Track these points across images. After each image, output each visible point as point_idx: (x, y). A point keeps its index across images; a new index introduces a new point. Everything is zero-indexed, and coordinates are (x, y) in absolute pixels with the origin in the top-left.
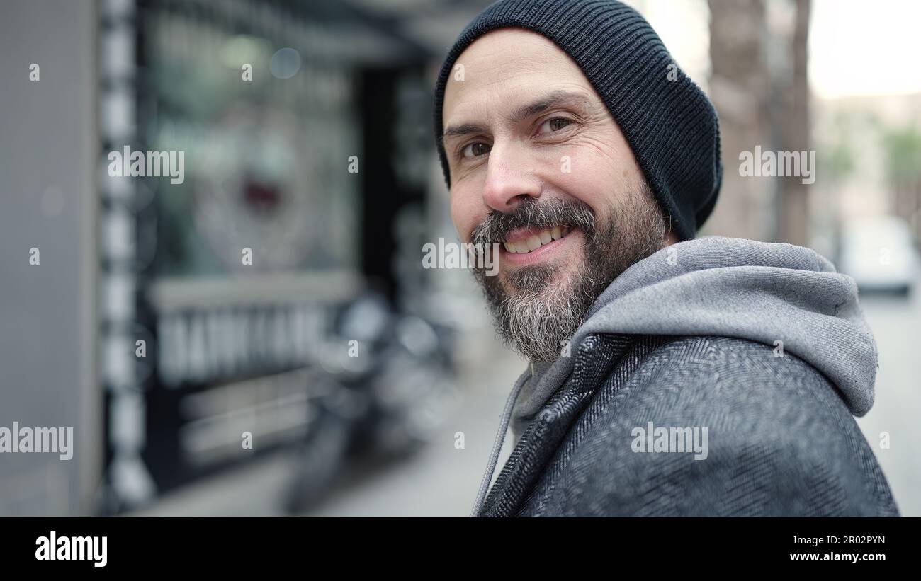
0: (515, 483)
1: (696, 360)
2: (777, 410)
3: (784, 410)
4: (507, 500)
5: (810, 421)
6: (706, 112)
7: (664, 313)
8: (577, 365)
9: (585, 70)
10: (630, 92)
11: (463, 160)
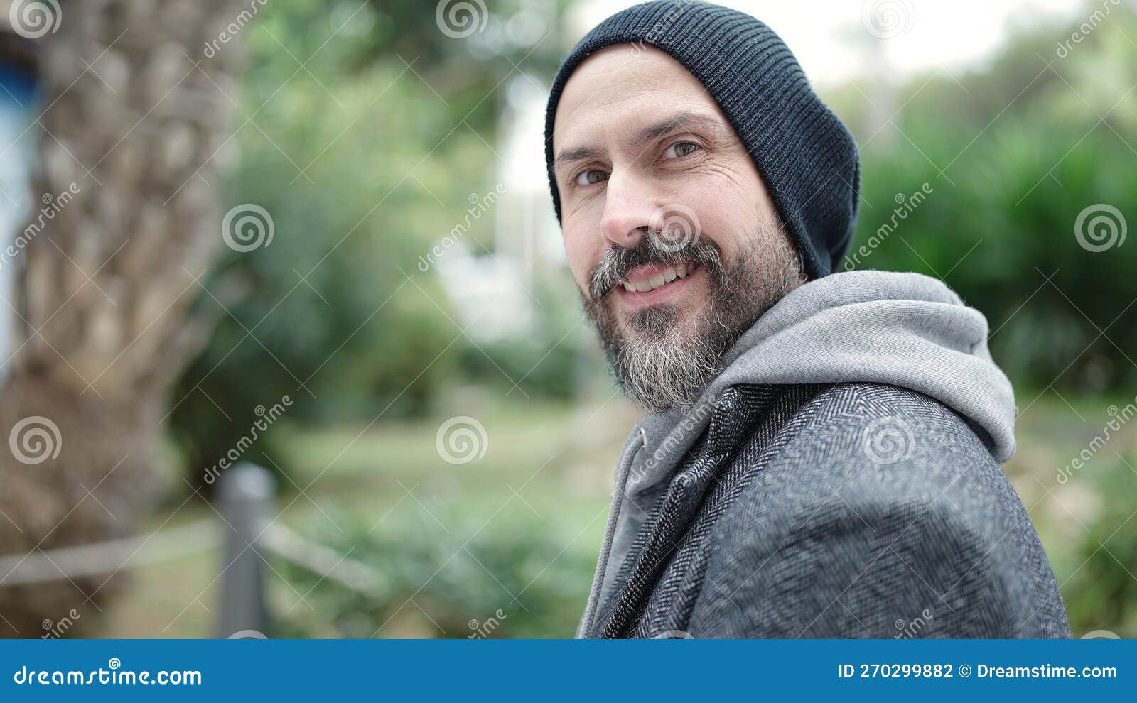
0: (649, 554)
1: (844, 414)
2: (930, 469)
3: (937, 468)
4: (640, 574)
5: (963, 482)
6: (844, 143)
7: (805, 360)
8: (713, 425)
9: (713, 93)
10: (762, 118)
11: (577, 188)
